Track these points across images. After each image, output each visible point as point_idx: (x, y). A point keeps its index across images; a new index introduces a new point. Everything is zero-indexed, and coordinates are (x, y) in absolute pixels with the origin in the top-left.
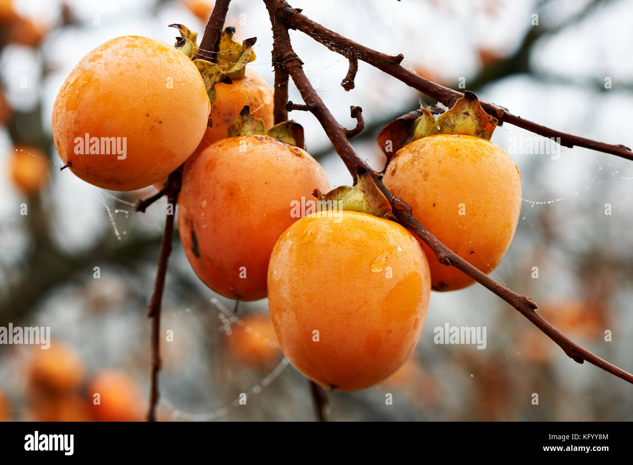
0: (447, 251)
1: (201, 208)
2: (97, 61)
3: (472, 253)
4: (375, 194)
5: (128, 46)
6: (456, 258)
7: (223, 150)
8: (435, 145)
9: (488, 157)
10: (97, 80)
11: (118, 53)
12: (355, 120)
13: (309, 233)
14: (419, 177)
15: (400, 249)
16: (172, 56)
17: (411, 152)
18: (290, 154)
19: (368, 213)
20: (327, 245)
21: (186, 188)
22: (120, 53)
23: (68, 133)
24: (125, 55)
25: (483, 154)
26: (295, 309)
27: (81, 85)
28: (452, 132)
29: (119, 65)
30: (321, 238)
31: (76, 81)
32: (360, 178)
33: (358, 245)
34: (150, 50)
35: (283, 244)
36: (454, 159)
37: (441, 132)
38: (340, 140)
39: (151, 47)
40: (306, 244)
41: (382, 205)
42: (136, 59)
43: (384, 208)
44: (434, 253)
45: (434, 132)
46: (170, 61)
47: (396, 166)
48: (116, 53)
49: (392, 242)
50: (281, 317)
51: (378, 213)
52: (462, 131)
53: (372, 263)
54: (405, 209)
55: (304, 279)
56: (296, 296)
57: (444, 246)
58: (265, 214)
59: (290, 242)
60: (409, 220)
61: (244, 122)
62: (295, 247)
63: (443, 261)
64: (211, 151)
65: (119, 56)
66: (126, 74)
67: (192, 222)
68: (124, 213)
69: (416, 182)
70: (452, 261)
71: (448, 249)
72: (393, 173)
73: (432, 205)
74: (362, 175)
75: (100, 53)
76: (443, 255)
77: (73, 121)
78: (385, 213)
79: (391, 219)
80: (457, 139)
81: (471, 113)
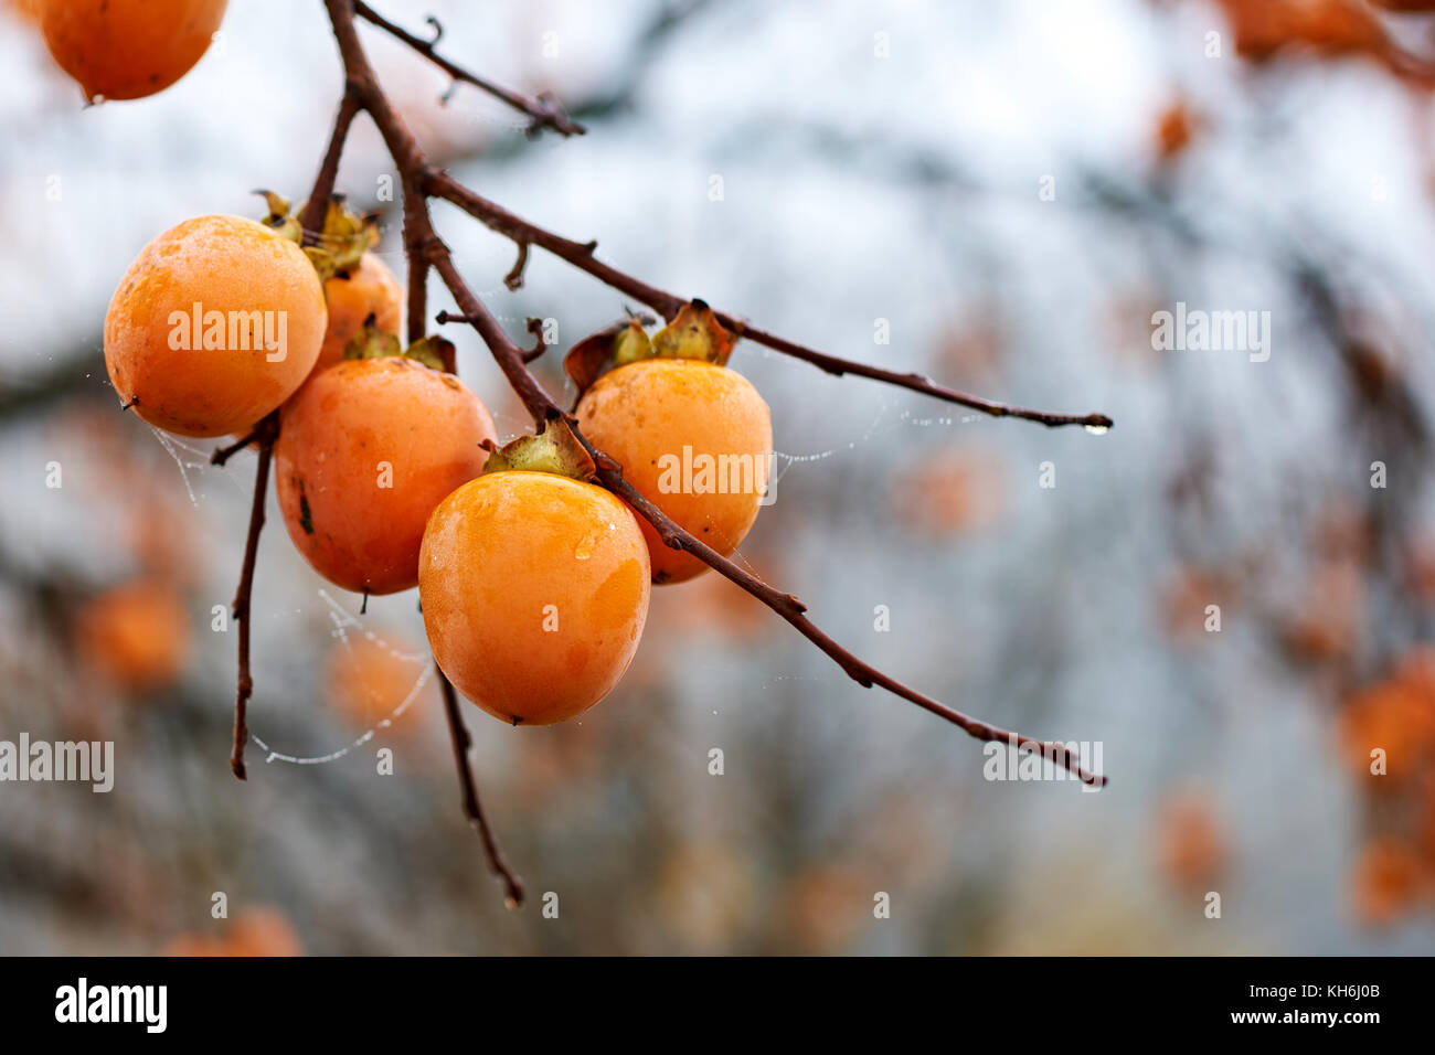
0: (676, 530)
1: (317, 463)
2: (175, 256)
3: (706, 530)
4: (571, 447)
5: (216, 233)
6: (689, 540)
7: (347, 379)
8: (653, 376)
9: (727, 393)
10: (177, 284)
11: (205, 244)
12: (534, 336)
13: (485, 505)
14: (631, 421)
15: (612, 527)
16: (279, 248)
17: (617, 385)
18: (443, 387)
19: (562, 474)
20: (513, 521)
21: (288, 434)
22: (208, 242)
23: (135, 357)
24: (215, 246)
25: (721, 389)
26: (468, 611)
27: (153, 289)
28: (674, 357)
29: (207, 261)
30: (503, 511)
31: (146, 284)
32: (550, 424)
33: (557, 521)
34: (248, 240)
35: (446, 519)
36: (680, 396)
37: (658, 356)
38: (515, 367)
39: (248, 234)
40: (482, 520)
41: (583, 462)
42: (231, 252)
43: (584, 467)
44: (657, 533)
45: (649, 357)
46: (277, 255)
47: (595, 404)
48: (200, 243)
49: (602, 517)
50: (445, 621)
51: (577, 474)
52: (689, 355)
53: (576, 546)
54: (612, 468)
55: (480, 568)
56: (468, 593)
57: (671, 522)
58: (411, 474)
59: (457, 517)
60: (621, 485)
61: (368, 337)
62: (465, 524)
63: (670, 543)
64: (328, 380)
65: (205, 248)
66: (218, 274)
67: (301, 482)
68: (197, 469)
69: (626, 428)
70: (683, 544)
71: (677, 526)
72: (591, 414)
73: (650, 462)
74: (553, 418)
75: (176, 242)
76: (671, 534)
77: (144, 342)
78: (585, 473)
79: (593, 482)
80: (683, 368)
81: (701, 328)
